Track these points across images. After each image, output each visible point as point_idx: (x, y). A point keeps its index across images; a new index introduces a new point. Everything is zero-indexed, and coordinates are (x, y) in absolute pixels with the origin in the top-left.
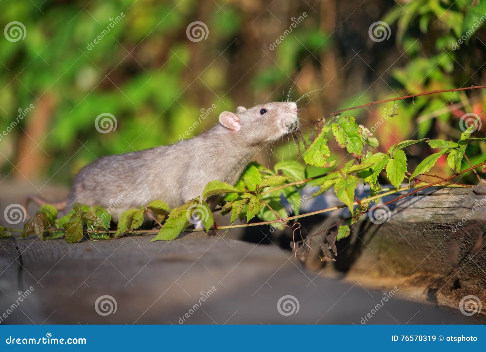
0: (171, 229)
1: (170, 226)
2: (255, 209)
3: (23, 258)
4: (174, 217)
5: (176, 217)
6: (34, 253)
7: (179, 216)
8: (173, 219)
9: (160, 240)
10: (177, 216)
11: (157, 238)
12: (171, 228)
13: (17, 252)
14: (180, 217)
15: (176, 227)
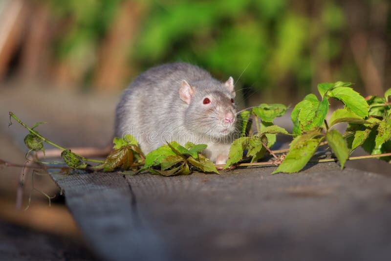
0: (294, 160)
1: (294, 157)
2: (385, 134)
3: (133, 189)
4: (298, 147)
5: (300, 147)
6: (144, 183)
7: (304, 145)
8: (297, 148)
9: (282, 173)
10: (302, 146)
11: (279, 169)
12: (295, 158)
13: (126, 182)
14: (305, 147)
15: (300, 158)
